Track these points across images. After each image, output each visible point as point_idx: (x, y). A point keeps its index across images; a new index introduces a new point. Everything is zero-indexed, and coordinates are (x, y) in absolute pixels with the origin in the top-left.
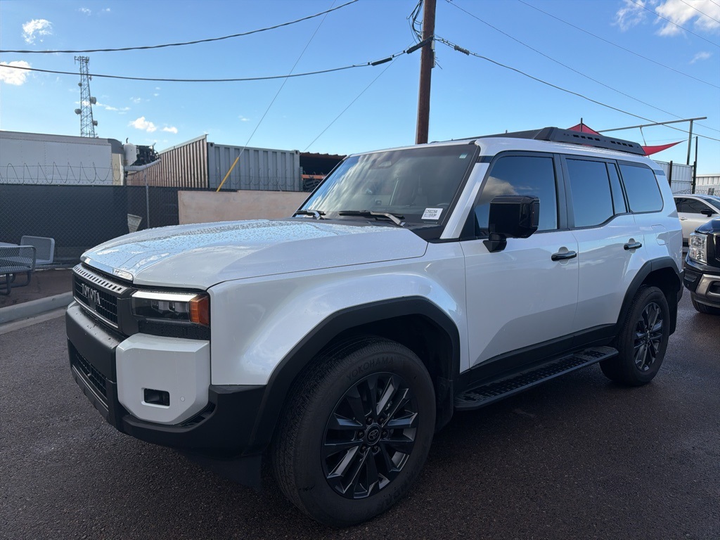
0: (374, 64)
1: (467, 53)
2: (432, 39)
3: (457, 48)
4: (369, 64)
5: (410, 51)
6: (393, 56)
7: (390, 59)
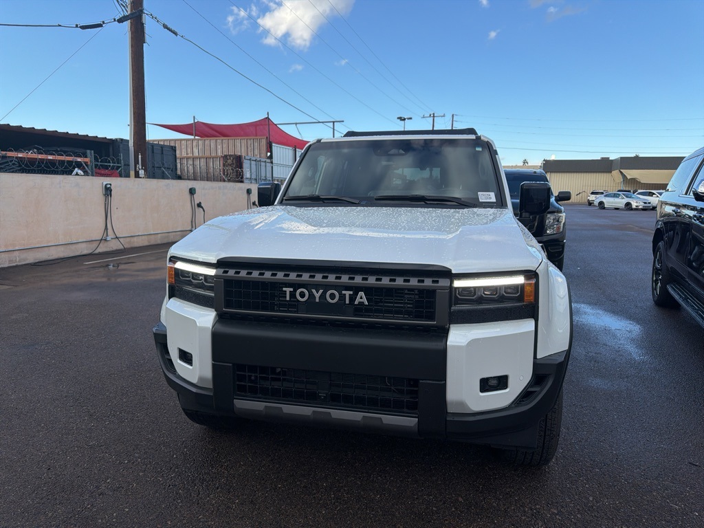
0: (83, 27)
1: (175, 34)
2: (141, 12)
3: (165, 27)
4: (77, 26)
5: (120, 21)
6: (103, 22)
7: (99, 26)
